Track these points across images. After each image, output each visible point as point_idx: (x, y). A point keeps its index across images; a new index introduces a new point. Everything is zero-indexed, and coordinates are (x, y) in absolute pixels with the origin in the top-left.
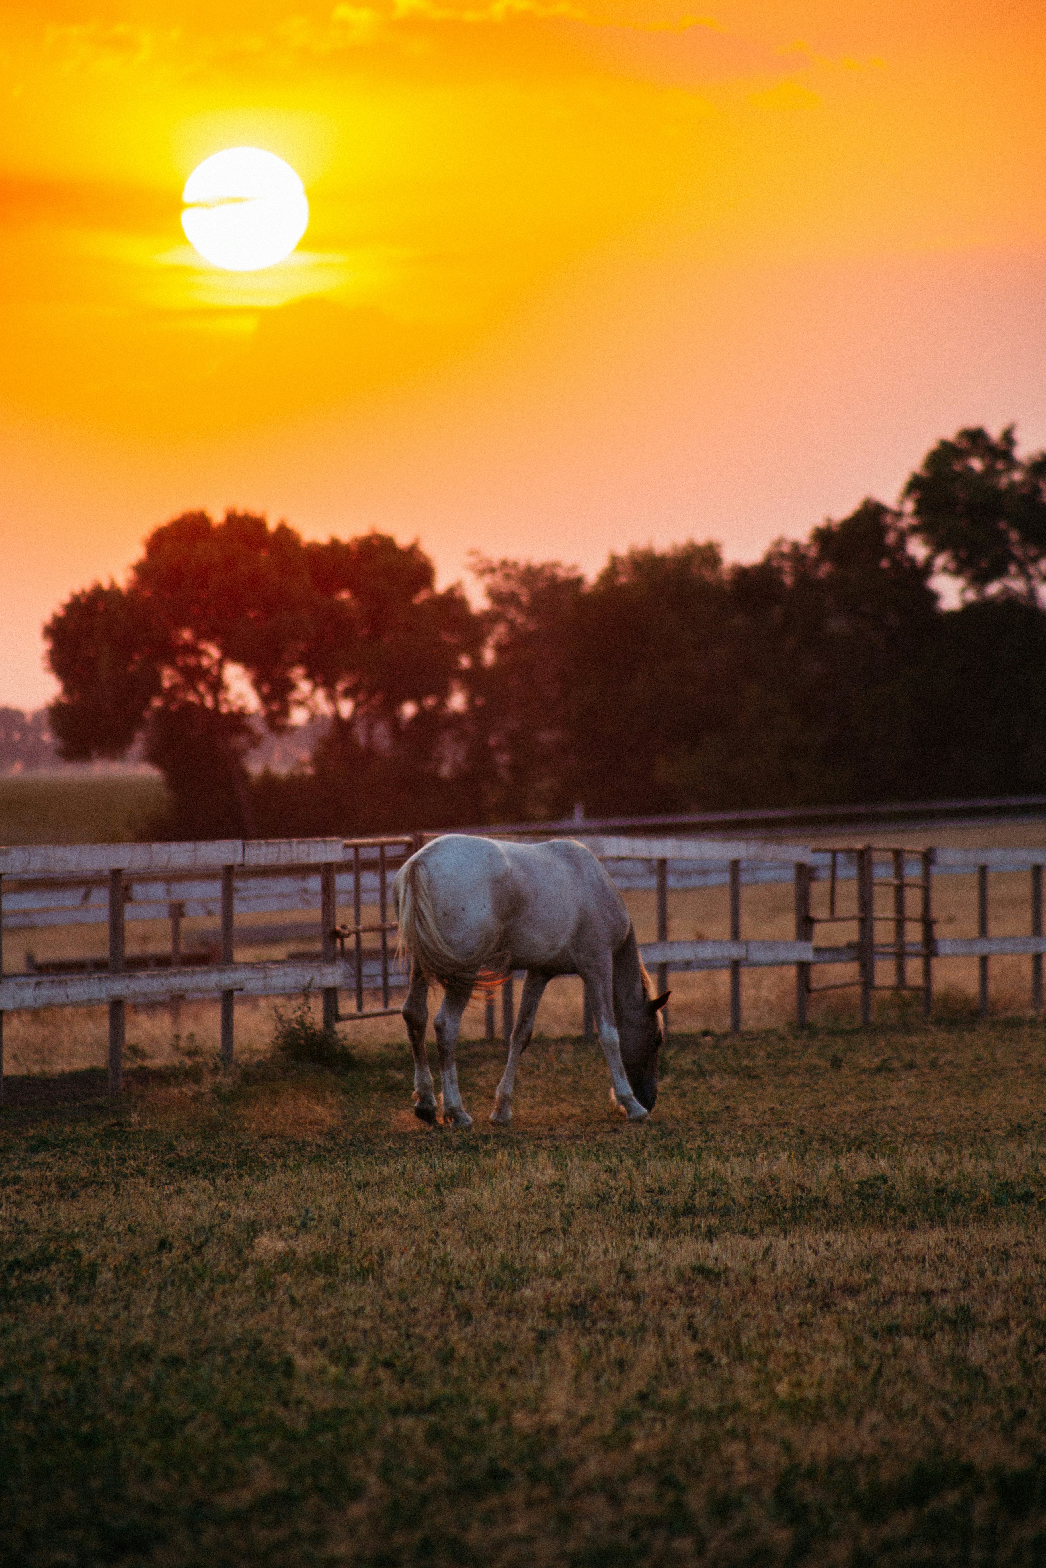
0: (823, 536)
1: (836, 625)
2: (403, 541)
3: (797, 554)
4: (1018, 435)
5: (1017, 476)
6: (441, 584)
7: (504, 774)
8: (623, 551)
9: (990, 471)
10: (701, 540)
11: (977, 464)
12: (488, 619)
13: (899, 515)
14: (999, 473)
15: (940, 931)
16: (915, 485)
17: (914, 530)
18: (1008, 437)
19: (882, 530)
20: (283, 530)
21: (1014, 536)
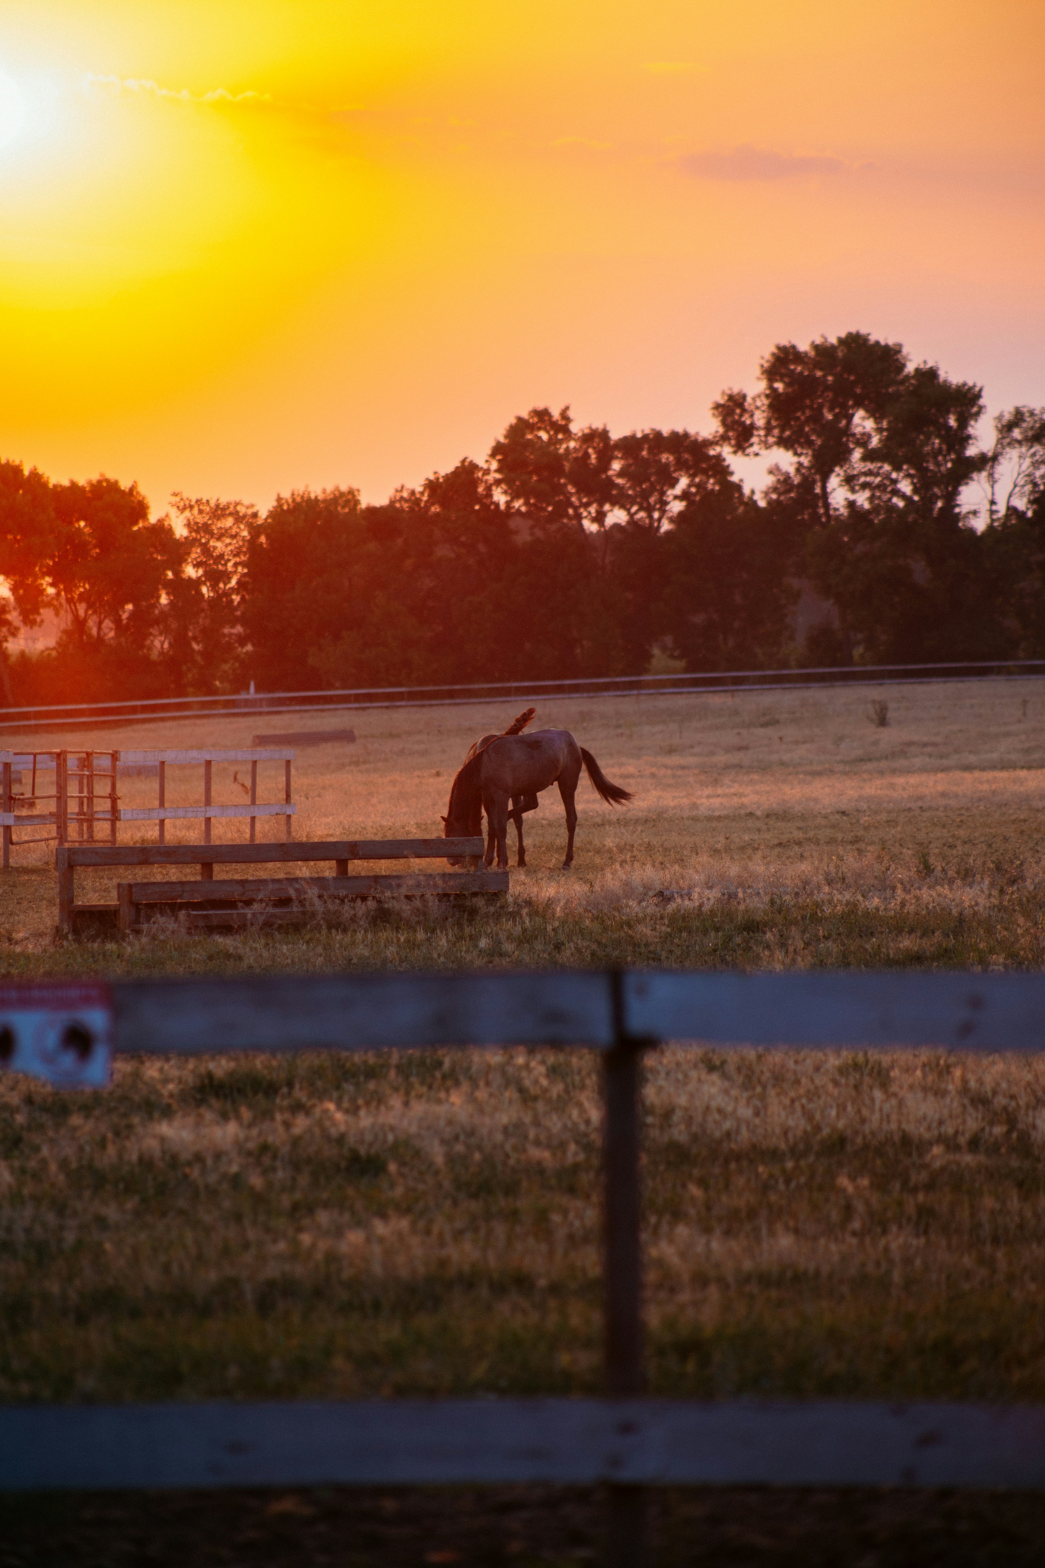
0: (432, 486)
1: (443, 551)
2: (125, 484)
3: (413, 501)
4: (571, 414)
5: (572, 444)
6: (153, 518)
7: (199, 659)
8: (286, 495)
9: (553, 441)
10: (344, 488)
11: (544, 436)
12: (188, 543)
13: (487, 472)
14: (561, 442)
15: (120, 805)
16: (498, 450)
17: (498, 482)
18: (564, 415)
19: (475, 483)
20: (35, 475)
21: (571, 489)
